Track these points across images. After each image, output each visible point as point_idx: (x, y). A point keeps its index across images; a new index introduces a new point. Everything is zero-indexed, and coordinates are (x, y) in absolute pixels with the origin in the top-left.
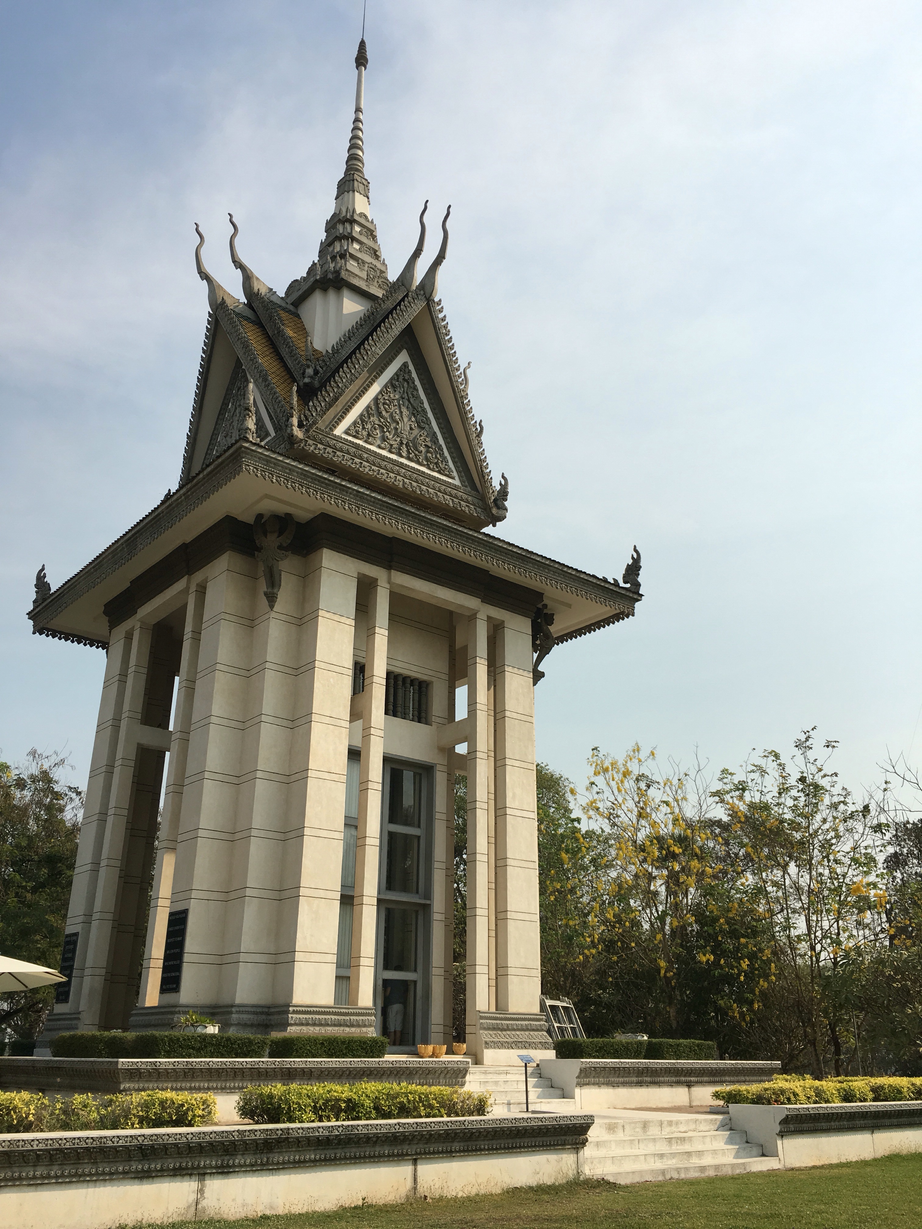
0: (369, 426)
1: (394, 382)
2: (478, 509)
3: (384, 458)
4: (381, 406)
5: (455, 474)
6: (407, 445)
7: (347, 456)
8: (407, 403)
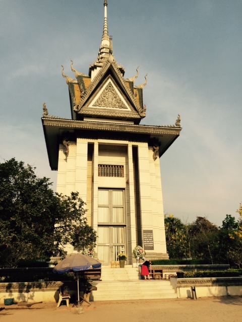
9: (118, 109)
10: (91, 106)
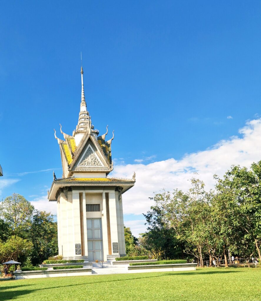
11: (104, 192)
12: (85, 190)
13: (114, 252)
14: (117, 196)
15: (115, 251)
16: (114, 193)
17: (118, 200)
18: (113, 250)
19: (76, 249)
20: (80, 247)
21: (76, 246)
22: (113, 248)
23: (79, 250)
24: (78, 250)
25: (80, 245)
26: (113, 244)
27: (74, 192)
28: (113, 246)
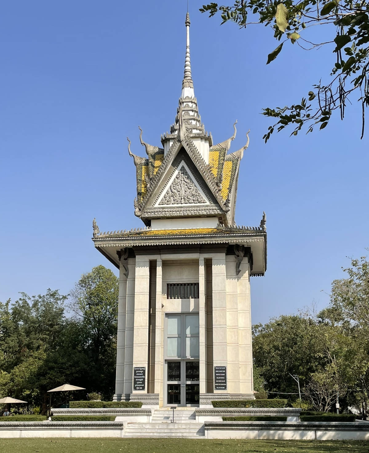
0: (168, 198)
1: (177, 176)
2: (218, 210)
3: (174, 208)
4: (172, 188)
5: (207, 200)
6: (184, 198)
7: (159, 213)
8: (183, 182)
9: (193, 204)
10: (157, 205)
11: (202, 257)
12: (160, 254)
13: (216, 386)
14: (233, 265)
15: (219, 386)
16: (224, 258)
17: (235, 274)
18: (216, 383)
19: (135, 379)
20: (144, 375)
21: (135, 371)
22: (216, 379)
23: (141, 380)
24: (139, 381)
25: (144, 371)
26: (216, 370)
27: (139, 258)
28: (216, 373)
